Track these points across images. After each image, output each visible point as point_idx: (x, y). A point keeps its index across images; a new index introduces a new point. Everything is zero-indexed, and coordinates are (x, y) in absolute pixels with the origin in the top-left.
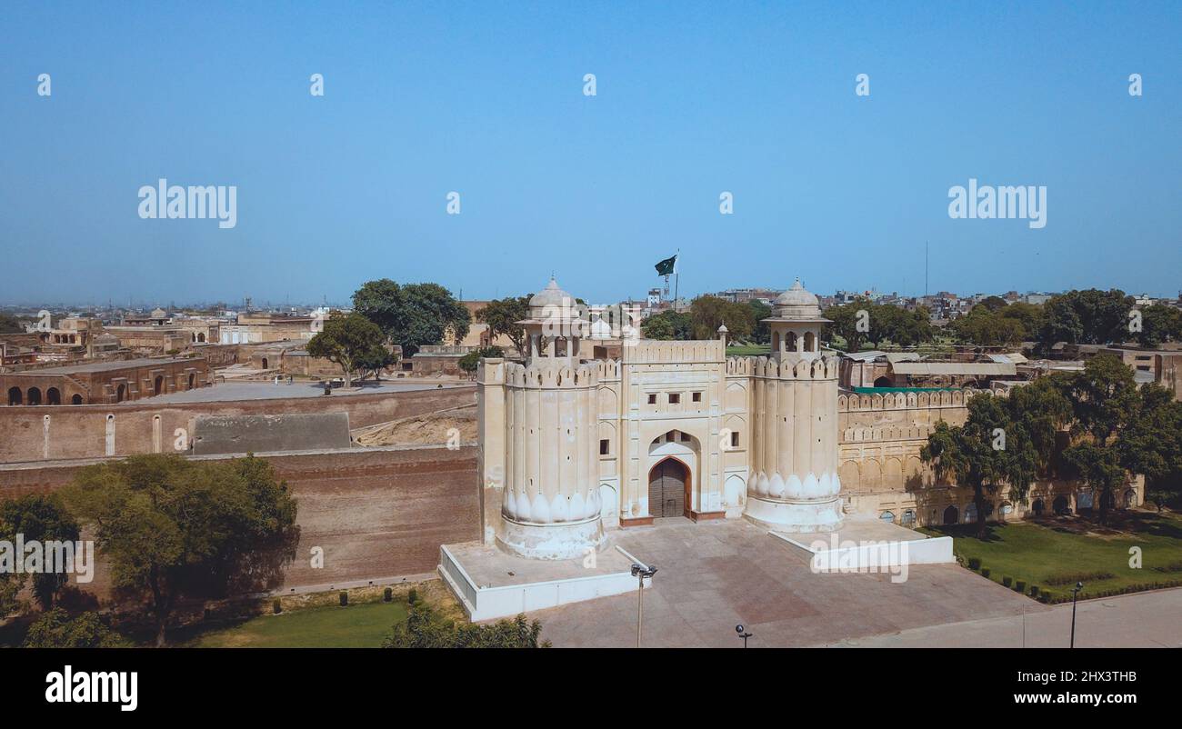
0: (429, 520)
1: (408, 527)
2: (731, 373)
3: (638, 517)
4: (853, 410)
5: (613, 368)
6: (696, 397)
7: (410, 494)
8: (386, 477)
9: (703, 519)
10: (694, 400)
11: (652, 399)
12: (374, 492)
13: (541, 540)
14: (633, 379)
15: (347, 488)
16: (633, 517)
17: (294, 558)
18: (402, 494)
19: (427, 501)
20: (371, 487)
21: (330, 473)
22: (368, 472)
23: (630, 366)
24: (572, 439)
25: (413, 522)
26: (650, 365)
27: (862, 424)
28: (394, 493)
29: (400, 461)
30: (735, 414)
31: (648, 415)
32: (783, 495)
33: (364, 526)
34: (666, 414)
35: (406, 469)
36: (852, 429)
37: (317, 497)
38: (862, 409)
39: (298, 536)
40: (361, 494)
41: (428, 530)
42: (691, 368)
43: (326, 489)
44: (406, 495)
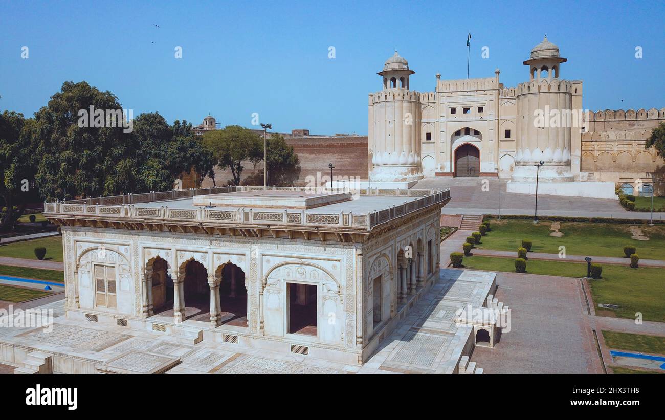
0: (349, 168)
1: (340, 170)
2: (505, 96)
3: (444, 172)
4: (609, 120)
5: (433, 96)
6: (480, 109)
7: (343, 157)
8: (334, 149)
9: (482, 176)
10: (479, 112)
11: (453, 111)
12: (329, 155)
13: (378, 173)
14: (442, 100)
15: (319, 153)
16: (441, 172)
17: (298, 179)
18: (340, 157)
19: (349, 160)
20: (328, 153)
21: (313, 146)
22: (327, 146)
23: (440, 94)
24: (391, 125)
25: (343, 168)
26: (451, 92)
27: (616, 129)
28: (336, 156)
29: (339, 142)
30: (507, 119)
31: (450, 119)
32: (521, 161)
33: (324, 168)
34: (461, 119)
35: (342, 146)
36: (608, 133)
37: (308, 155)
38: (616, 120)
39: (300, 170)
40: (324, 156)
41: (348, 172)
42: (476, 93)
43: (311, 153)
44: (341, 157)
